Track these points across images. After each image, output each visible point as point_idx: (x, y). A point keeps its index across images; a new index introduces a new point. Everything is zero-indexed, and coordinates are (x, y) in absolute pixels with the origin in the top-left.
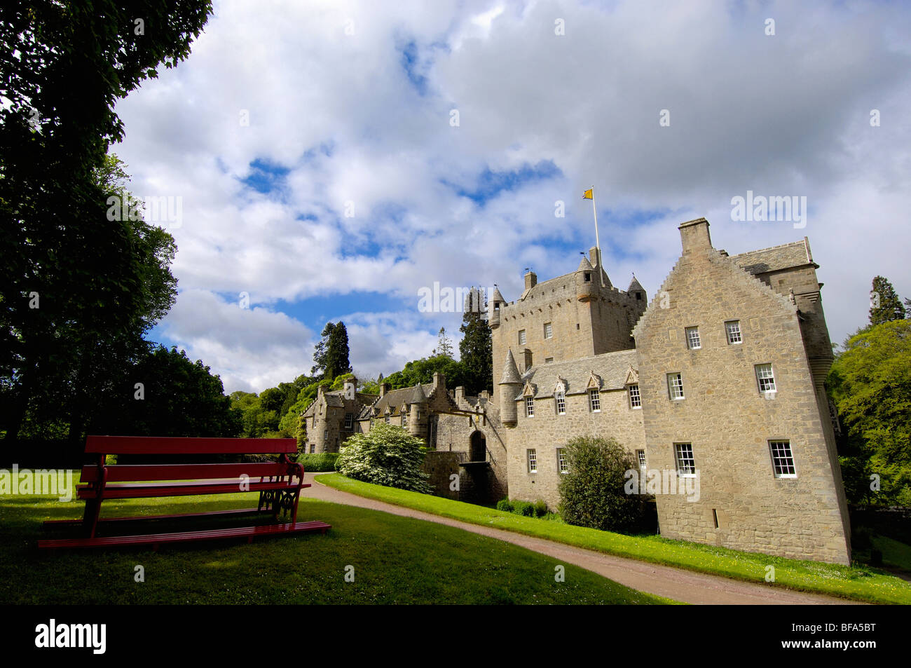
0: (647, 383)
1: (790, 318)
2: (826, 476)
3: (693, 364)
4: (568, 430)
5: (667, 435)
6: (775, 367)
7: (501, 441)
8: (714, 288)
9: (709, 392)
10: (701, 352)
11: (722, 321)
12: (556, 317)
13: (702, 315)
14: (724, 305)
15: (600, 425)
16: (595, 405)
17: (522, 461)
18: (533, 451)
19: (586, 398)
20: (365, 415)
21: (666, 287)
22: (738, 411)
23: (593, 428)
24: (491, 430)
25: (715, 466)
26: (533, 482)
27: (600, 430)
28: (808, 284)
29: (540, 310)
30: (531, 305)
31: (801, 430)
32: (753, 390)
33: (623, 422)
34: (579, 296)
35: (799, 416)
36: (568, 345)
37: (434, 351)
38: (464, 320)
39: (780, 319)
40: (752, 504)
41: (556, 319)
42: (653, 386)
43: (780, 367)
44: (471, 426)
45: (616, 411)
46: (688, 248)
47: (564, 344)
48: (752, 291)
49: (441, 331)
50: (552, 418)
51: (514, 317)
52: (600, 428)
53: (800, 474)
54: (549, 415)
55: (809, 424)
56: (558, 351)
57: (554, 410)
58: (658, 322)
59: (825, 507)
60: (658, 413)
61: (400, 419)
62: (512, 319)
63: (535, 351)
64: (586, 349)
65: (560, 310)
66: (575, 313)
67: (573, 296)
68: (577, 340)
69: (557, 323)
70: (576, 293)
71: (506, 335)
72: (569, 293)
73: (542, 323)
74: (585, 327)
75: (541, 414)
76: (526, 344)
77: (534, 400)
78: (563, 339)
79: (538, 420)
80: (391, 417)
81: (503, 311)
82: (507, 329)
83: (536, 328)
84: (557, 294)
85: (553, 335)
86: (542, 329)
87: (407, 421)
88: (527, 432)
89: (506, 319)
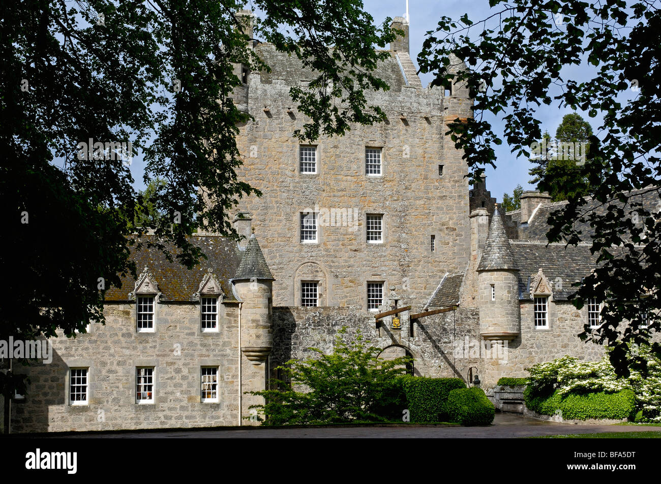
12: (396, 141)
24: (429, 346)
41: (394, 144)
44: (379, 336)
47: (409, 193)
51: (289, 113)
61: (197, 311)
62: (283, 116)
63: (340, 194)
64: (455, 213)
65: (406, 130)
66: (437, 145)
67: (436, 113)
68: (437, 193)
69: (397, 153)
70: (443, 109)
71: (265, 145)
72: (428, 105)
73: (360, 143)
74: (456, 175)
75: (563, 326)
76: (318, 175)
77: (550, 303)
78: (407, 184)
79: (559, 336)
80: (161, 303)
81: (259, 92)
82: (269, 132)
83: (348, 150)
84: (400, 99)
85: (384, 172)
86: (362, 155)
87: (225, 317)
88: (537, 352)
89: (267, 112)
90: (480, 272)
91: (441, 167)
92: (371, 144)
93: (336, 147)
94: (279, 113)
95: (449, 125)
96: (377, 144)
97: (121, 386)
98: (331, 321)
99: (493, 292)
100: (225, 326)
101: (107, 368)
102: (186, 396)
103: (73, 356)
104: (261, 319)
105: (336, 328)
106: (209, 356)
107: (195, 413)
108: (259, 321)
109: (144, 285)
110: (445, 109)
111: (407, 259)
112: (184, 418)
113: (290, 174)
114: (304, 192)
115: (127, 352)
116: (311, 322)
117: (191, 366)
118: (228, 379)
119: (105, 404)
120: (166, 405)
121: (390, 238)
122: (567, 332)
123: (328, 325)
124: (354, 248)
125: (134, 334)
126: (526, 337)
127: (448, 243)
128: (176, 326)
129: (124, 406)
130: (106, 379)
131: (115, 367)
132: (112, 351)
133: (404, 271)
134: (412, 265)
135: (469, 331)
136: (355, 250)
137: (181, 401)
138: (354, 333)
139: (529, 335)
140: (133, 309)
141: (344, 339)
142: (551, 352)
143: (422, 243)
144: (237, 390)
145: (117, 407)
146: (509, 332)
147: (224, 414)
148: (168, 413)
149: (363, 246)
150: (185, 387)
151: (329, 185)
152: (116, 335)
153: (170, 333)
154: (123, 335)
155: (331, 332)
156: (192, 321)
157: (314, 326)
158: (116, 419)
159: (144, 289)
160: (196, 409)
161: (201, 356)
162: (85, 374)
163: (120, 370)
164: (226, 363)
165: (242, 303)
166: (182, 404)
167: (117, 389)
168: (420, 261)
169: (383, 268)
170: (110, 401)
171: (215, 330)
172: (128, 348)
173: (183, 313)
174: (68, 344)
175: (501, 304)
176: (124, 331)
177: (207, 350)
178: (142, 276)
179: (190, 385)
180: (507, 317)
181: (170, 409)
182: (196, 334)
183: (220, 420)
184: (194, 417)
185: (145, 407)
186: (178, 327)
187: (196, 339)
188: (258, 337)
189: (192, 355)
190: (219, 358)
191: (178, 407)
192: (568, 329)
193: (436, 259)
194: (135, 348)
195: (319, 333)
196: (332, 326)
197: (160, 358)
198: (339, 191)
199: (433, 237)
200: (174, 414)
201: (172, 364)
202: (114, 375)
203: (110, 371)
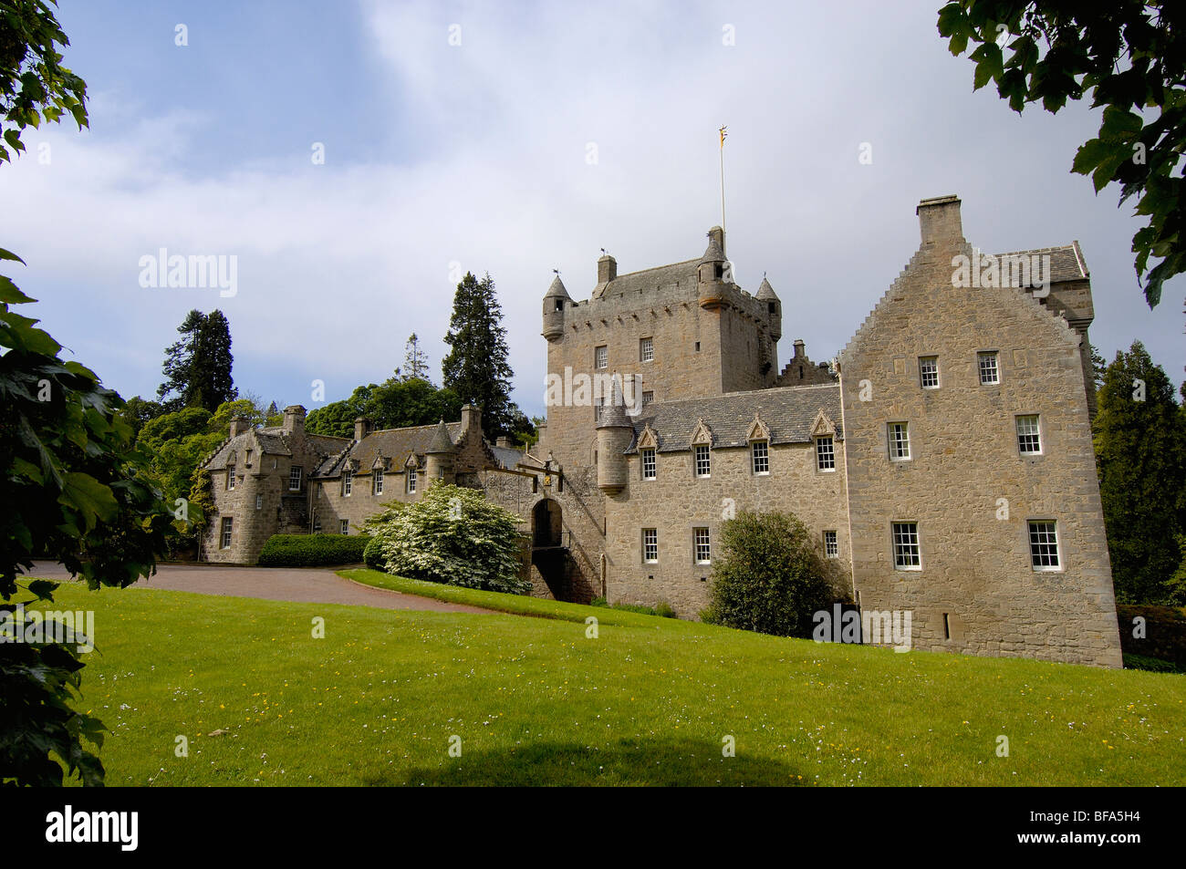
0: (855, 435)
1: (1070, 352)
2: (1103, 570)
3: (928, 410)
4: (713, 502)
5: (882, 512)
6: (1044, 419)
7: (589, 514)
8: (965, 303)
9: (949, 451)
10: (940, 394)
11: (974, 351)
12: (662, 330)
13: (945, 340)
14: (978, 328)
15: (768, 494)
16: (760, 464)
17: (633, 546)
18: (653, 531)
19: (746, 455)
20: (331, 471)
21: (893, 293)
22: (989, 480)
23: (757, 499)
24: (572, 499)
25: (951, 555)
26: (651, 577)
27: (767, 502)
28: (1080, 307)
29: (635, 316)
30: (619, 307)
31: (1073, 507)
32: (1012, 450)
33: (804, 490)
34: (702, 300)
35: (1072, 490)
36: (678, 374)
37: (398, 371)
38: (452, 325)
39: (1054, 354)
40: (999, 606)
41: (661, 332)
42: (866, 441)
43: (1052, 420)
44: (535, 491)
45: (795, 475)
46: (931, 240)
47: (672, 371)
48: (1020, 312)
49: (411, 339)
50: (687, 483)
51: (589, 325)
52: (768, 498)
53: (1068, 566)
54: (682, 477)
55: (1085, 500)
56: (663, 383)
57: (691, 471)
58: (879, 347)
59: (1098, 609)
60: (870, 479)
61: (403, 479)
62: (585, 328)
65: (670, 319)
66: (695, 326)
67: (693, 299)
68: (695, 367)
69: (663, 339)
70: (697, 294)
71: (574, 352)
72: (687, 294)
73: (636, 337)
74: (711, 348)
75: (668, 476)
76: (607, 368)
77: (656, 454)
78: (671, 363)
80: (386, 474)
81: (570, 315)
82: (576, 343)
83: (627, 344)
84: (665, 294)
85: (654, 357)
86: (638, 347)
87: (419, 482)
88: (642, 503)
89: (574, 327)
90: (598, 429)
91: (698, 344)
92: (644, 336)
93: (619, 344)
94: (582, 326)
95: (703, 307)
96: (649, 335)
100: (419, 489)
101: (357, 520)
103: (342, 512)
109: (377, 462)
110: (700, 293)
113: (588, 371)
125: (371, 497)
126: (634, 488)
128: (393, 490)
132: (360, 508)
139: (637, 487)
140: (371, 480)
142: (654, 502)
146: (612, 484)
152: (362, 498)
153: (389, 495)
154: (366, 498)
156: (401, 486)
171: (415, 492)
173: (396, 481)
176: (366, 495)
178: (376, 457)
182: (402, 496)
187: (402, 499)
192: (672, 479)
194: (371, 506)
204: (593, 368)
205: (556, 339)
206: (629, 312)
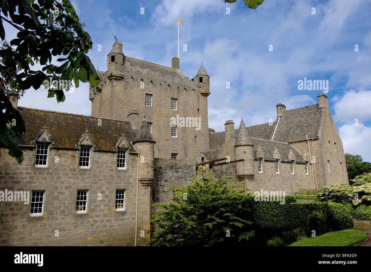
11: (334, 142)
13: (330, 137)
14: (333, 136)
15: (296, 182)
27: (296, 185)
29: (169, 86)
30: (160, 78)
33: (304, 181)
41: (182, 98)
44: (197, 175)
50: (274, 175)
57: (275, 170)
61: (115, 157)
62: (139, 80)
63: (161, 116)
64: (203, 128)
65: (186, 93)
66: (197, 101)
67: (196, 88)
69: (183, 102)
71: (131, 91)
72: (194, 85)
73: (169, 96)
74: (203, 113)
75: (268, 172)
76: (153, 107)
77: (263, 161)
78: (187, 114)
79: (267, 176)
80: (95, 151)
81: (129, 69)
82: (133, 87)
83: (164, 98)
85: (178, 109)
86: (170, 101)
87: (130, 161)
88: (260, 183)
89: (132, 78)
91: (198, 109)
92: (173, 97)
93: (160, 96)
94: (137, 79)
95: (201, 94)
96: (176, 97)
97: (66, 202)
98: (177, 166)
99: (245, 155)
100: (130, 166)
101: (58, 191)
102: (107, 208)
103: (35, 183)
104: (150, 163)
105: (179, 170)
106: (121, 183)
107: (111, 218)
108: (149, 164)
109: (85, 140)
110: (200, 87)
111: (187, 145)
112: (105, 221)
113: (141, 105)
114: (147, 113)
115: (72, 180)
116: (168, 166)
117: (111, 189)
118: (131, 196)
119: (55, 214)
120: (95, 213)
121: (180, 136)
122: (269, 174)
123: (176, 168)
124: (166, 138)
125: (77, 169)
126: (256, 176)
127: (201, 140)
128: (103, 165)
129: (67, 215)
130: (57, 198)
131: (63, 190)
132: (62, 180)
133: (185, 150)
134: (188, 147)
135: (231, 173)
136: (167, 140)
137: (104, 211)
138: (187, 173)
139: (257, 175)
140: (77, 154)
141: (183, 176)
142: (265, 183)
143: (192, 139)
144: (136, 203)
145: (63, 217)
146: (253, 173)
147: (128, 218)
148: (96, 219)
149: (170, 138)
150: (106, 202)
151: (157, 112)
152: (66, 169)
153: (99, 169)
154: (70, 170)
155: (177, 172)
156: (112, 162)
157: (170, 169)
158: (62, 224)
159: (85, 143)
160: (112, 215)
161: (117, 183)
162: (42, 195)
163: (67, 192)
164: (130, 187)
165: (140, 154)
166: (105, 212)
167: (64, 205)
168: (191, 146)
169: (178, 148)
170: (59, 212)
171: (124, 168)
172: (73, 178)
173: (107, 158)
174: (32, 175)
175: (249, 160)
176: (71, 167)
177: (120, 180)
178: (85, 135)
179: (109, 201)
180: (252, 167)
181: (97, 216)
182: (114, 171)
183: (125, 221)
184: (111, 220)
185: (81, 215)
186: (104, 166)
187: (114, 173)
188: (148, 172)
189: (112, 183)
190: (126, 185)
191: (102, 214)
192: (270, 173)
193: (197, 146)
194: (77, 178)
195: (172, 172)
196: (178, 169)
197: (93, 185)
198: (161, 114)
199: (196, 136)
200: (99, 219)
201: (100, 188)
202: (63, 195)
203: (60, 193)
204: (144, 105)
205: (120, 80)
206: (165, 82)
